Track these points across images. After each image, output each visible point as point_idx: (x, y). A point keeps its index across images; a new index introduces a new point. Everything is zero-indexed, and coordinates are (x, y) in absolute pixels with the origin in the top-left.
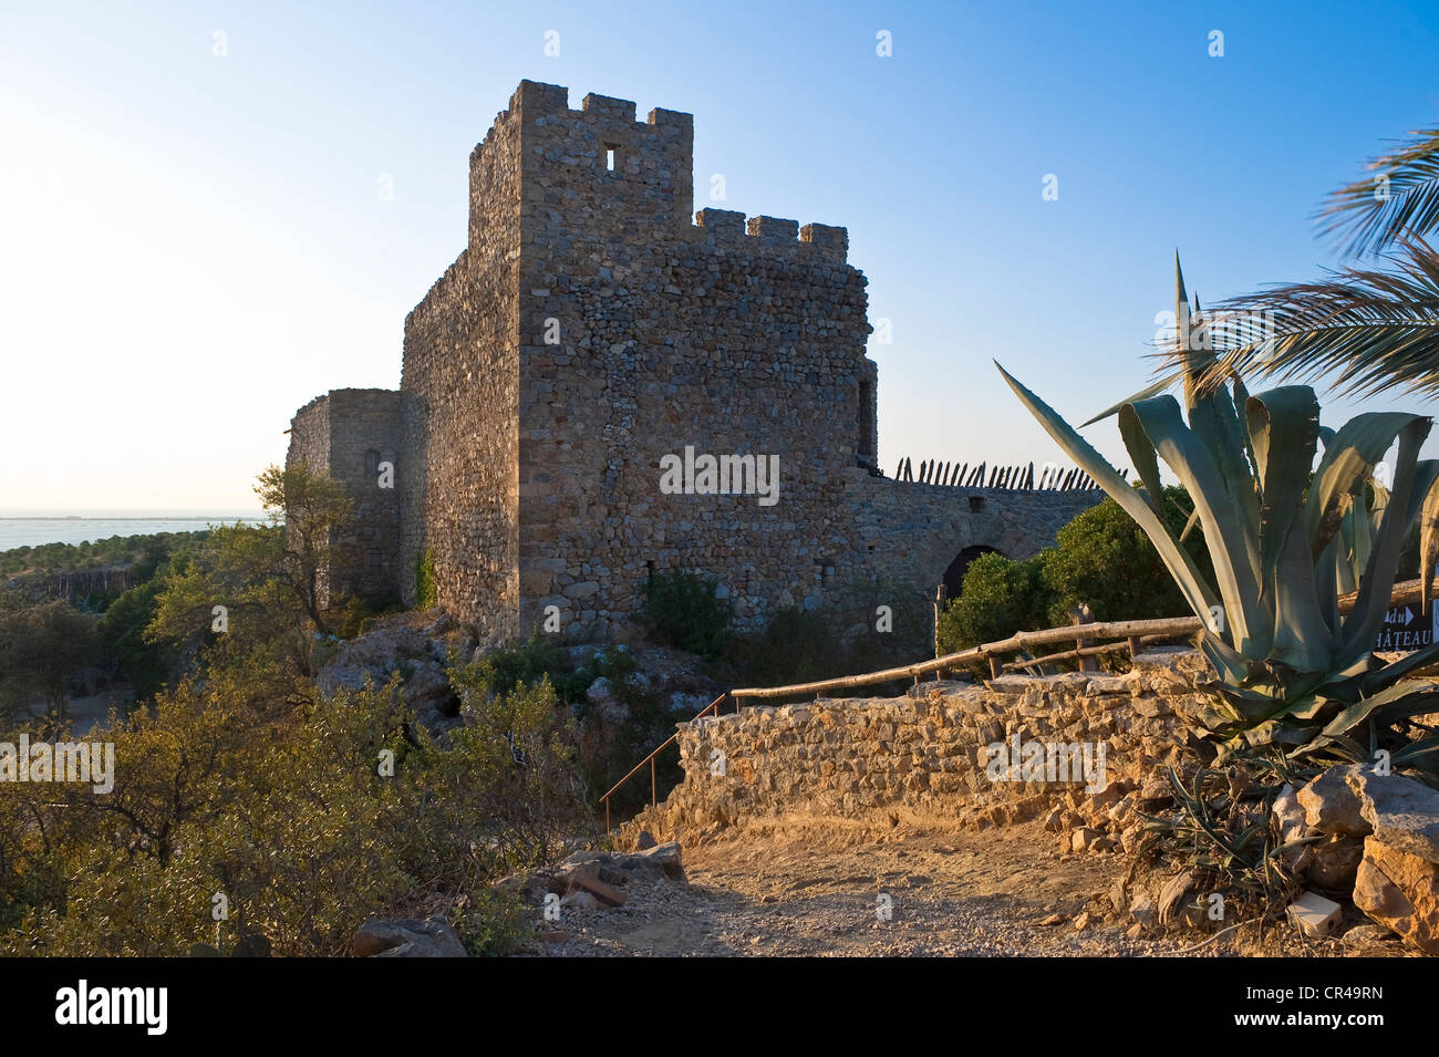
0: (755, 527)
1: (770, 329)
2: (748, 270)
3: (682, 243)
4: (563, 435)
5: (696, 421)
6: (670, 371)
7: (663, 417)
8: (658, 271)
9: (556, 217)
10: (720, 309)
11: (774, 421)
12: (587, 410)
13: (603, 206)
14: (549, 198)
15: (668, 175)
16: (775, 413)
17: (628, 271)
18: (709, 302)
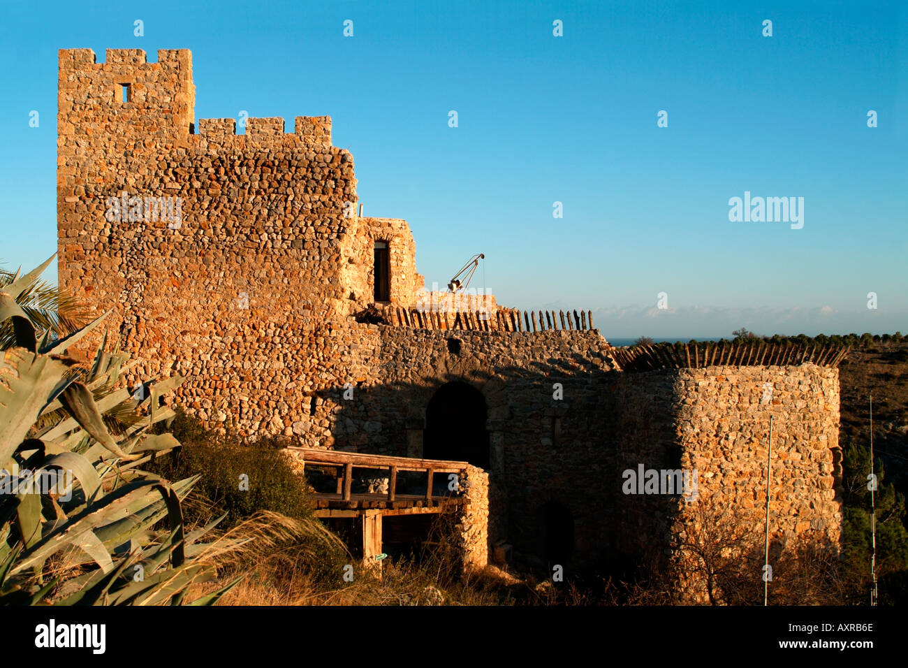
0: (247, 365)
1: (258, 208)
2: (238, 162)
3: (180, 149)
4: (91, 299)
5: (193, 284)
6: (171, 247)
7: (166, 282)
8: (162, 174)
9: (84, 143)
10: (214, 196)
11: (262, 281)
12: (108, 281)
13: (118, 131)
14: (78, 131)
15: (168, 99)
16: (263, 275)
17: (138, 176)
18: (204, 192)
